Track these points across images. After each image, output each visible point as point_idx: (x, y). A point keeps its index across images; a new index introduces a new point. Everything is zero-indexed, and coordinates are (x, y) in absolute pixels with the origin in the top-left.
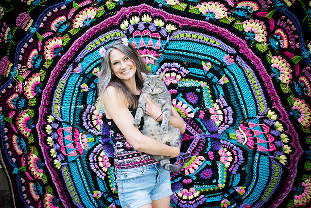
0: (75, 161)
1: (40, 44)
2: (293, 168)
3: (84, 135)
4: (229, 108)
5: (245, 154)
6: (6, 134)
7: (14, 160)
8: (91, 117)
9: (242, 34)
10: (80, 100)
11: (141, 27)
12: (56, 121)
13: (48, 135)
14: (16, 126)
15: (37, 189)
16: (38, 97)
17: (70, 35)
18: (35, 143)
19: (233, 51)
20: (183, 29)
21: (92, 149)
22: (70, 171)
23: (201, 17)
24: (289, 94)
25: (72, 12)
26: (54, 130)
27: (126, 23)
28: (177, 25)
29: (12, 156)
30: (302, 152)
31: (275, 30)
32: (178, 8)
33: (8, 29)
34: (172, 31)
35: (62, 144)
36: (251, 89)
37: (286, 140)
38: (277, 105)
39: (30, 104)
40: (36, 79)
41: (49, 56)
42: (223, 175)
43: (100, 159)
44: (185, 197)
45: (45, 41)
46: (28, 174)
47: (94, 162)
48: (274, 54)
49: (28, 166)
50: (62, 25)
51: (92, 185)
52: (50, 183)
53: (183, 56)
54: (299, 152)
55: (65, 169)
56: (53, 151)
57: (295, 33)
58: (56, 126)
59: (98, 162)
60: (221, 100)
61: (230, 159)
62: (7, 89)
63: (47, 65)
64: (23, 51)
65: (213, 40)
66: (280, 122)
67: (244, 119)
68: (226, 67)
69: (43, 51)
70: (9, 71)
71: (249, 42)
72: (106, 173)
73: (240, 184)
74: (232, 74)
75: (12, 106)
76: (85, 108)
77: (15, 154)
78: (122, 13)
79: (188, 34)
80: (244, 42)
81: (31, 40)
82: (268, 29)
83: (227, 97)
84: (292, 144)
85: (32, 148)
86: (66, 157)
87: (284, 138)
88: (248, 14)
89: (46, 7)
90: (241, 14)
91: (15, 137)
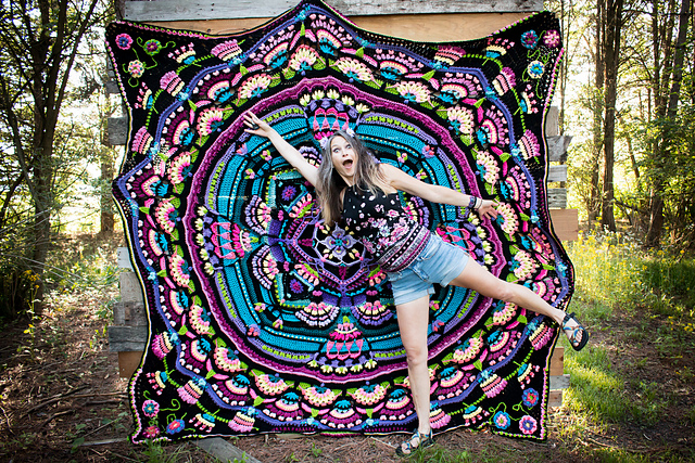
0: (233, 265)
1: (192, 115)
3: (246, 234)
4: (425, 208)
6: (141, 228)
7: (151, 262)
8: (256, 211)
9: (445, 123)
10: (242, 190)
11: (326, 104)
12: (209, 214)
13: (198, 232)
14: (154, 218)
15: (181, 299)
16: (187, 183)
17: (233, 106)
18: (181, 242)
19: (434, 142)
20: (378, 110)
21: (257, 251)
22: (225, 277)
23: (398, 98)
24: (494, 196)
25: (238, 78)
26: (207, 226)
27: (307, 97)
28: (369, 106)
29: (148, 257)
30: (505, 262)
31: (483, 121)
32: (372, 85)
33: (149, 92)
34: (364, 113)
35: (217, 244)
37: (488, 249)
39: (174, 191)
40: (185, 159)
41: (204, 130)
43: (265, 263)
44: (368, 312)
45: (199, 110)
46: (168, 281)
47: (258, 267)
48: (480, 148)
49: (168, 270)
50: (224, 93)
51: (254, 296)
52: (199, 292)
53: (375, 143)
54: (502, 262)
55: (219, 274)
56: (204, 252)
57: (505, 126)
58: (210, 220)
59: (262, 267)
62: (144, 169)
63: (201, 143)
64: (168, 122)
65: (411, 127)
66: (483, 228)
67: (442, 222)
68: (424, 160)
69: (196, 123)
70: (148, 146)
71: (452, 133)
72: (272, 281)
73: (434, 298)
74: (431, 168)
75: (150, 193)
76: (250, 199)
77: (152, 255)
78: (303, 85)
79: (383, 118)
80: (447, 132)
81: (181, 109)
82: (475, 120)
84: (494, 253)
85: (175, 247)
86: (221, 260)
87: (486, 246)
88: (455, 99)
89: (202, 68)
90: (446, 99)
91: (152, 233)
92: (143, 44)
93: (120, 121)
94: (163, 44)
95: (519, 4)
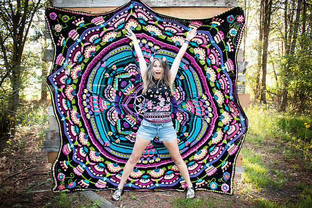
0: (99, 115)
1: (82, 49)
2: (213, 124)
3: (105, 101)
4: (183, 92)
5: (190, 116)
6: (59, 98)
7: (63, 113)
8: (109, 92)
9: (193, 55)
10: (103, 82)
12: (89, 92)
13: (84, 100)
14: (65, 94)
15: (76, 129)
16: (80, 78)
17: (100, 45)
18: (76, 104)
19: (188, 63)
20: (163, 49)
21: (109, 109)
22: (95, 120)
23: (173, 43)
24: (214, 87)
25: (102, 33)
26: (88, 97)
28: (160, 46)
29: (62, 111)
30: (218, 117)
31: (209, 54)
32: (161, 38)
33: (64, 38)
34: (157, 50)
35: (91, 105)
36: (195, 83)
37: (210, 110)
38: (207, 92)
39: (74, 82)
40: (79, 68)
41: (87, 56)
42: (178, 126)
43: (113, 115)
45: (85, 47)
46: (70, 121)
47: (109, 116)
48: (208, 66)
49: (70, 116)
50: (96, 39)
51: (108, 129)
52: (83, 126)
54: (216, 116)
55: (93, 119)
56: (86, 109)
57: (219, 57)
58: (89, 95)
59: (112, 116)
60: (180, 88)
61: (182, 118)
62: (60, 72)
63: (86, 61)
64: (72, 51)
66: (208, 101)
67: (191, 98)
68: (183, 71)
69: (84, 52)
70: (62, 62)
71: (196, 59)
72: (116, 122)
73: (186, 131)
74: (186, 75)
75: (63, 83)
76: (107, 86)
77: (63, 110)
79: (166, 52)
80: (194, 59)
81: (77, 46)
82: (206, 54)
83: (183, 86)
84: (213, 112)
85: (74, 107)
86: (94, 113)
87: (210, 109)
88: (197, 45)
89: (87, 29)
90: (193, 44)
91: (64, 100)
92: (61, 17)
93: (51, 51)
94: (70, 18)
95: (226, 4)
